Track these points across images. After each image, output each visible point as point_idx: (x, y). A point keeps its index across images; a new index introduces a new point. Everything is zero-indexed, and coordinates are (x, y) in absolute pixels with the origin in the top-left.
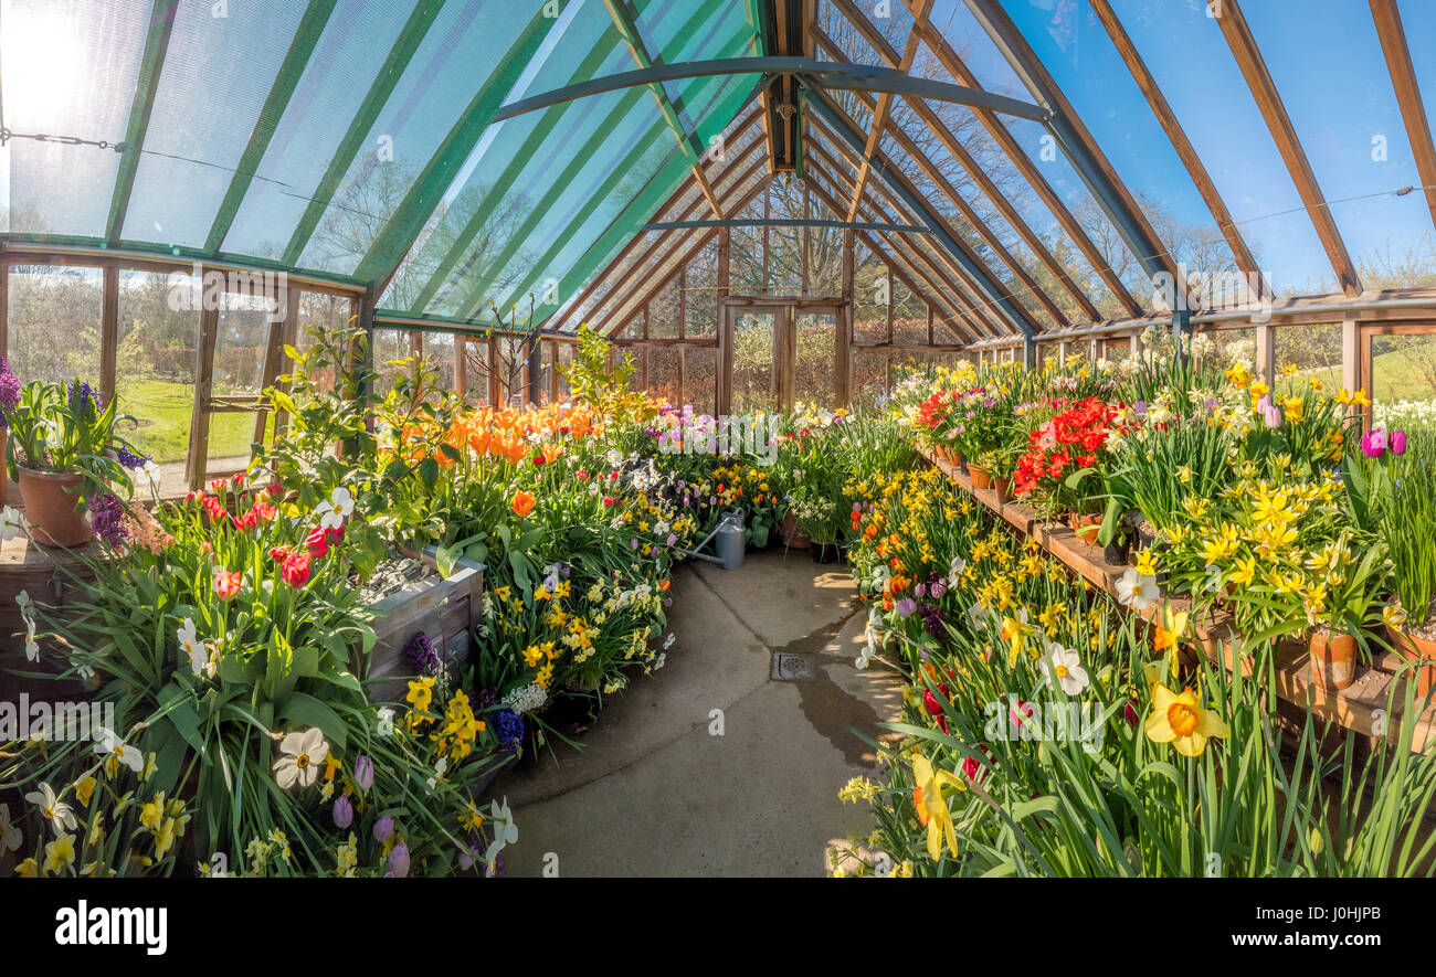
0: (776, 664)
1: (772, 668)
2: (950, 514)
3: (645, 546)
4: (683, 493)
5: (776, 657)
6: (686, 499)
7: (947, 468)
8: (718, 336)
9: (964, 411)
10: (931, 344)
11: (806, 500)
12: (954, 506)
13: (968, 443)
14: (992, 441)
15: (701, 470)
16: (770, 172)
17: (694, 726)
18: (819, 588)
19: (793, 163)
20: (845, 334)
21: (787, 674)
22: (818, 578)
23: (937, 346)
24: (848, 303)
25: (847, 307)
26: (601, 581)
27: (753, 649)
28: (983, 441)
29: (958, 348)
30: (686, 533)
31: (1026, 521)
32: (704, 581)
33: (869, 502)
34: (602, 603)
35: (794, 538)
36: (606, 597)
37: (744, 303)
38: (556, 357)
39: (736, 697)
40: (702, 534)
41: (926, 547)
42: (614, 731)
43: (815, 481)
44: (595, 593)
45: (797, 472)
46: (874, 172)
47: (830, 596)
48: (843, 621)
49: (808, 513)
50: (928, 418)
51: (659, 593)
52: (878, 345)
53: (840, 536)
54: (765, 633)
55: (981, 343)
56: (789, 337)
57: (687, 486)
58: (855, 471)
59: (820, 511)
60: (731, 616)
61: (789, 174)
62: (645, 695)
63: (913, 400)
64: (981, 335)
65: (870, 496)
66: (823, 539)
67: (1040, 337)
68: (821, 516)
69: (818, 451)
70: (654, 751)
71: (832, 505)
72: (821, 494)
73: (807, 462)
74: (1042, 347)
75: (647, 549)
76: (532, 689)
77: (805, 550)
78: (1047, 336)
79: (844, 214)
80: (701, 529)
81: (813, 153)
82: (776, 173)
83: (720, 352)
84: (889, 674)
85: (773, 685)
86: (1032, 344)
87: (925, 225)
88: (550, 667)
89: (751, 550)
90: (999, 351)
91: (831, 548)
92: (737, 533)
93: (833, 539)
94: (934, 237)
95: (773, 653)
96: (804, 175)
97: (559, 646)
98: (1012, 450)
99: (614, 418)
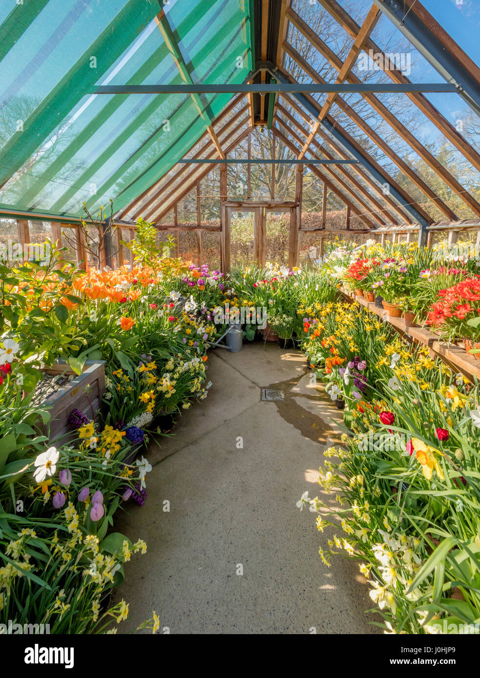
0: (264, 394)
1: (261, 395)
2: (368, 328)
3: (190, 341)
4: (206, 314)
5: (263, 391)
6: (209, 317)
7: (364, 302)
8: (221, 225)
9: (380, 273)
10: (348, 229)
11: (276, 317)
12: (370, 323)
13: (386, 291)
14: (402, 291)
15: (215, 301)
16: (251, 125)
17: (225, 421)
18: (284, 360)
19: (266, 120)
20: (296, 223)
21: (269, 398)
22: (282, 356)
23: (352, 230)
24: (298, 206)
25: (298, 208)
26: (172, 359)
27: (251, 387)
28: (397, 291)
29: (365, 231)
30: (211, 334)
31: (427, 339)
32: (222, 359)
33: (312, 318)
34: (173, 370)
35: (269, 336)
36: (176, 366)
37: (237, 205)
38: (120, 238)
39: (245, 408)
40: (218, 335)
41: (352, 343)
42: (185, 429)
43: (281, 306)
44: (170, 365)
45: (270, 301)
46: (322, 127)
47: (291, 365)
48: (300, 377)
49: (277, 323)
50: (355, 274)
51: (203, 362)
52: (316, 230)
53: (295, 335)
54: (256, 381)
55: (383, 229)
56: (262, 225)
57: (208, 310)
58: (303, 301)
59: (284, 321)
60: (238, 373)
61: (262, 126)
62: (198, 412)
63: (340, 263)
64: (384, 224)
65: (314, 315)
66: (286, 336)
67: (432, 227)
68: (284, 324)
69: (281, 289)
70: (206, 434)
71: (291, 319)
72: (284, 313)
73: (276, 295)
74: (433, 233)
75: (191, 343)
76: (144, 415)
77: (276, 342)
78: (437, 227)
79: (297, 151)
80: (218, 332)
81: (280, 114)
82: (255, 126)
83: (223, 233)
84: (328, 403)
85: (263, 403)
86: (425, 231)
87: (355, 159)
88: (153, 402)
89: (246, 342)
90: (397, 234)
91: (290, 341)
92: (238, 334)
93: (291, 337)
94: (361, 166)
95: (261, 389)
96: (272, 127)
97: (156, 392)
98: (419, 298)
99: (164, 274)
